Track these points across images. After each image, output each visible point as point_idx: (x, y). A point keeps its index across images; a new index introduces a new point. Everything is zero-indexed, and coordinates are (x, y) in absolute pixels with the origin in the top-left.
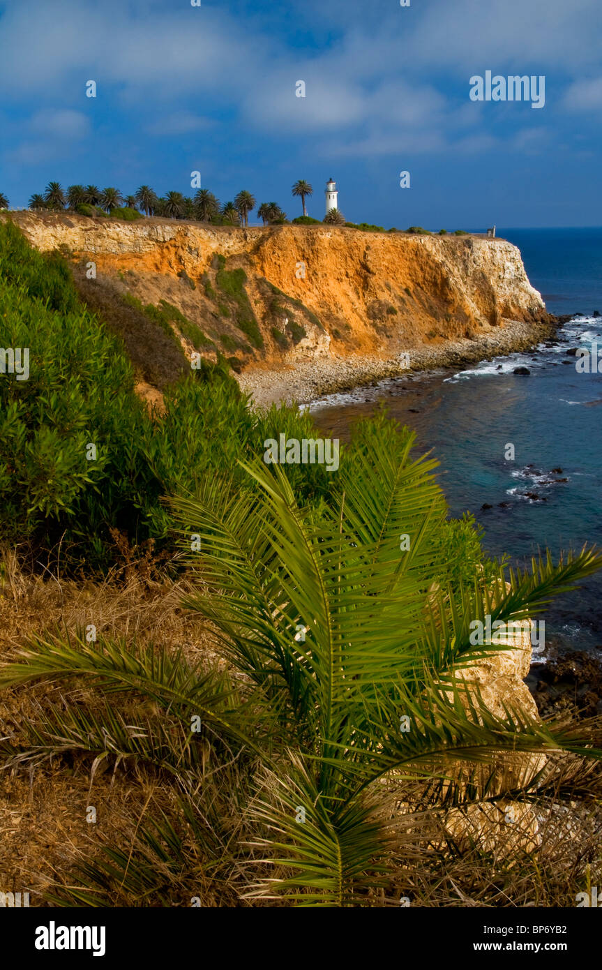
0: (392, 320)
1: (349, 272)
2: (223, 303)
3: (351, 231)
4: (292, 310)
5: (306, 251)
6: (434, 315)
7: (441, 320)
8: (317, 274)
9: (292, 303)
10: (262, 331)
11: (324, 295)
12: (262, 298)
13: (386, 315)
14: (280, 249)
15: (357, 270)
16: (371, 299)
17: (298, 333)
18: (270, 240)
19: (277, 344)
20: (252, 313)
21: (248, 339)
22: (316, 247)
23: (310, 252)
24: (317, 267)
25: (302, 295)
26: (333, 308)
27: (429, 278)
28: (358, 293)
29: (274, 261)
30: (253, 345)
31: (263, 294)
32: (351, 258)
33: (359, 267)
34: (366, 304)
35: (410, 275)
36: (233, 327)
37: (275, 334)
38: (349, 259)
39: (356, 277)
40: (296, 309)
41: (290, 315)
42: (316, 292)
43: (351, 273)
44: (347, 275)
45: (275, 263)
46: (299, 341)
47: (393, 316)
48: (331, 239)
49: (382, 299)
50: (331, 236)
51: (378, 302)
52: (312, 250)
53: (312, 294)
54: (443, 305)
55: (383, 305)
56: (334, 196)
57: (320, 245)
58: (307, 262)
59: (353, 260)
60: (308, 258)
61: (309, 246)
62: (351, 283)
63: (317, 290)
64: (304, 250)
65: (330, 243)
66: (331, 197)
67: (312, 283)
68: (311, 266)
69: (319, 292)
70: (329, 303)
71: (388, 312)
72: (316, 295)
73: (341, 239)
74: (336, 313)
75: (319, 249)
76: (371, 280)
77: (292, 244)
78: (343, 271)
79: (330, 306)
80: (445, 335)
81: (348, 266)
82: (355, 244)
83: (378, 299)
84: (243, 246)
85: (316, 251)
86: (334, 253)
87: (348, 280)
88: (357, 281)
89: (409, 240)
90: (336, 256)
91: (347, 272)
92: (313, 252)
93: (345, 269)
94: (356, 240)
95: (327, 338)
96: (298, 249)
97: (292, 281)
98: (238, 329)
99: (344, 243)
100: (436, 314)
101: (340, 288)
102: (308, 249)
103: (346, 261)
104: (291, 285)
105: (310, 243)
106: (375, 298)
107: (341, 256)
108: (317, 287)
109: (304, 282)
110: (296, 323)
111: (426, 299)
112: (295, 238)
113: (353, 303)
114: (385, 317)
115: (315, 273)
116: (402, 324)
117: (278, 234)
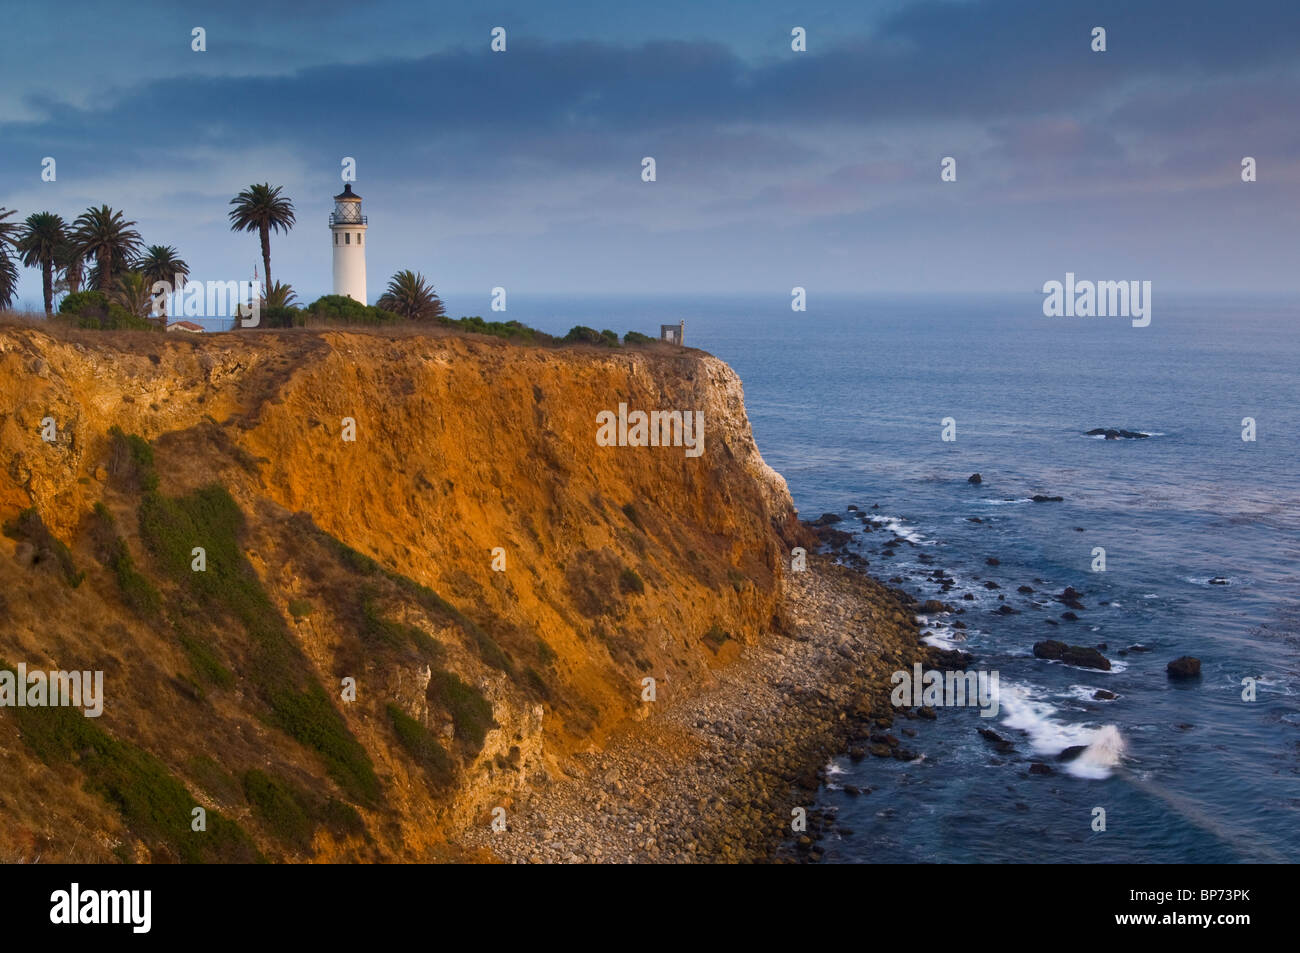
0: (638, 609)
1: (500, 468)
2: (192, 627)
3: (493, 345)
4: (427, 626)
5: (391, 411)
6: (705, 578)
7: (725, 591)
8: (430, 486)
9: (421, 602)
10: (353, 725)
11: (456, 553)
12: (312, 593)
13: (620, 598)
14: (328, 410)
15: (518, 463)
16: (572, 551)
17: (472, 721)
18: (297, 379)
19: (420, 771)
20: (298, 654)
21: (330, 773)
22: (417, 397)
23: (402, 414)
24: (425, 460)
25: (400, 561)
26: (491, 595)
27: (669, 472)
28: (534, 535)
29: (316, 451)
30: (352, 797)
31: (313, 573)
32: (504, 424)
33: (523, 452)
34: (561, 566)
35: (622, 466)
36: (261, 732)
37: (404, 736)
38: (498, 430)
39: (517, 484)
40: (440, 625)
41: (430, 651)
43: (506, 472)
44: (496, 482)
45: (321, 459)
46: (480, 744)
47: (637, 598)
48: (452, 371)
49: (595, 548)
50: (451, 361)
51: (589, 558)
52: (405, 408)
53: (425, 554)
54: (716, 546)
55: (606, 566)
56: (359, 235)
57: (426, 390)
58: (393, 445)
59: (509, 432)
60: (395, 433)
61: (395, 393)
62: (510, 506)
63: (434, 538)
64: (385, 410)
65: (449, 384)
66: (353, 238)
67: (416, 516)
68: (406, 457)
69: (442, 544)
70: (475, 576)
71: (622, 585)
72: (434, 556)
73: (472, 369)
74: (501, 610)
75: (423, 401)
76: (564, 492)
77: (352, 390)
78: (484, 466)
79: (481, 587)
80: (738, 634)
81: (496, 453)
82: (510, 386)
83: (586, 547)
84: (201, 400)
85: (417, 409)
86: (461, 414)
87: (502, 496)
88: (526, 497)
89: (608, 365)
90: (465, 423)
91: (495, 472)
92: (409, 414)
93: (488, 461)
94: (510, 371)
95: (539, 711)
96: (367, 405)
97: (363, 515)
98: (280, 736)
99: (482, 382)
100: (707, 576)
101: (486, 521)
102: (395, 405)
103: (492, 439)
104: (362, 527)
105: (397, 386)
106: (580, 547)
107: (477, 421)
108: (432, 529)
109: (395, 516)
110: (455, 677)
111: (672, 531)
112: (359, 369)
113: (533, 570)
114: (619, 603)
115: (423, 481)
116: (659, 621)
117: (321, 358)
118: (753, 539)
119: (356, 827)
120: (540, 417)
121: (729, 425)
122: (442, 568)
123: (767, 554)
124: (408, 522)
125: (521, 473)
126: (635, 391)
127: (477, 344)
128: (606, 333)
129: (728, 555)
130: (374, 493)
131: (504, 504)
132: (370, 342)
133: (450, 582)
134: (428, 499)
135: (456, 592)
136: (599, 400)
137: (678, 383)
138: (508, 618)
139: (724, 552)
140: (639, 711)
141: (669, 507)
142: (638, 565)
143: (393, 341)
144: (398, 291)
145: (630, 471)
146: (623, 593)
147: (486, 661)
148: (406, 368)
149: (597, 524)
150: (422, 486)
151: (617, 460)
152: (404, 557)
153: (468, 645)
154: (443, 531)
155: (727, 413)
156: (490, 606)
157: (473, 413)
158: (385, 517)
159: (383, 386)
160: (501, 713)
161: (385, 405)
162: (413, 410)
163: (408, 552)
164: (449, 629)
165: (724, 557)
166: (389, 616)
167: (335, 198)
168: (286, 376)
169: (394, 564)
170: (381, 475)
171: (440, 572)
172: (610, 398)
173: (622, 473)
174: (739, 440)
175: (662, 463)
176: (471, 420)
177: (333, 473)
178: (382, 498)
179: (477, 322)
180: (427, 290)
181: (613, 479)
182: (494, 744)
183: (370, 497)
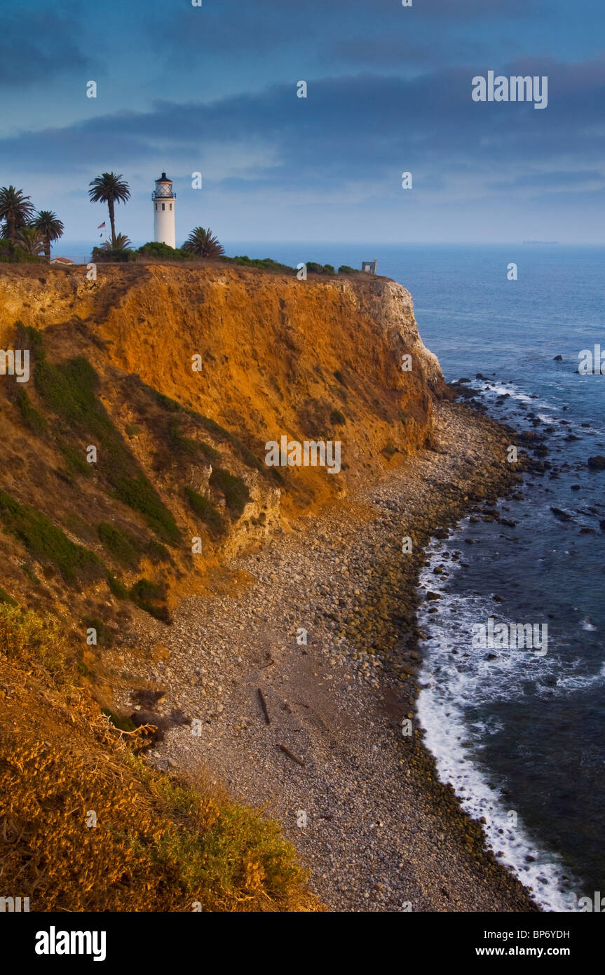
0: (341, 433)
1: (257, 348)
2: (67, 441)
3: (254, 273)
4: (209, 441)
5: (190, 313)
6: (384, 416)
7: (396, 424)
8: (213, 359)
9: (207, 428)
10: (164, 498)
11: (229, 399)
12: (139, 422)
13: (330, 427)
14: (151, 312)
15: (269, 345)
16: (301, 398)
17: (236, 496)
18: (131, 294)
19: (204, 526)
20: (131, 457)
21: (150, 526)
22: (206, 305)
23: (197, 316)
24: (211, 343)
25: (194, 403)
26: (250, 424)
27: (364, 352)
28: (277, 389)
29: (143, 337)
30: (163, 540)
31: (140, 410)
32: (260, 322)
33: (272, 339)
34: (294, 408)
35: (334, 348)
36: (108, 501)
37: (195, 505)
38: (257, 326)
39: (268, 358)
40: (218, 441)
41: (211, 456)
42: (214, 392)
43: (261, 351)
44: (255, 356)
45: (146, 342)
46: (241, 510)
47: (341, 427)
48: (228, 289)
49: (315, 397)
50: (227, 283)
51: (312, 403)
52: (199, 311)
53: (209, 399)
54: (392, 397)
55: (322, 408)
56: (171, 205)
57: (212, 301)
58: (191, 334)
59: (264, 327)
60: (192, 327)
61: (192, 302)
62: (263, 371)
63: (215, 390)
64: (186, 313)
65: (226, 297)
66: (167, 207)
67: (204, 376)
68: (198, 341)
69: (220, 394)
70: (241, 413)
71: (332, 419)
72: (215, 401)
73: (241, 288)
74: (255, 433)
75: (210, 308)
76: (297, 363)
77: (165, 300)
78: (247, 347)
79: (244, 419)
80: (403, 450)
81: (255, 340)
82: (265, 298)
83: (310, 396)
84: (71, 306)
85: (206, 312)
86: (233, 316)
87: (258, 365)
88: (274, 366)
89: (327, 286)
90: (236, 321)
91: (254, 350)
92: (201, 315)
93: (250, 344)
94: (265, 290)
95: (278, 492)
96: (175, 309)
97: (172, 375)
98: (120, 504)
99: (247, 296)
100: (385, 414)
101: (248, 381)
102: (193, 310)
103: (253, 330)
104: (171, 383)
105: (194, 298)
106: (307, 396)
107: (243, 319)
108: (214, 385)
109: (192, 377)
110: (227, 472)
111: (364, 388)
112: (170, 288)
113: (277, 410)
114: (330, 431)
115: (209, 355)
116: (354, 441)
117: (146, 281)
118: (416, 393)
119: (165, 557)
120: (283, 318)
121: (403, 324)
122: (220, 407)
123: (423, 402)
124: (199, 380)
125: (271, 351)
126: (344, 302)
127: (244, 273)
128: (327, 266)
129: (399, 402)
130: (178, 362)
131: (259, 370)
132: (177, 271)
133: (225, 416)
134: (212, 366)
135: (228, 422)
136: (321, 307)
137: (372, 298)
138: (260, 438)
139: (397, 401)
140: (340, 493)
141: (363, 373)
142: (342, 408)
143: (191, 270)
144: (195, 239)
145: (339, 351)
146: (332, 424)
147: (246, 463)
148: (199, 288)
149: (317, 382)
150: (209, 359)
151: (332, 345)
152: (196, 401)
153: (235, 454)
154: (221, 386)
155: (402, 316)
156: (249, 430)
157: (241, 315)
158: (185, 377)
159: (185, 298)
160: (255, 493)
161: (186, 310)
162: (203, 313)
163: (199, 398)
164: (224, 444)
165: (397, 403)
166: (186, 436)
167: (156, 181)
168: (124, 291)
169: (191, 405)
170: (183, 352)
171: (219, 410)
172: (328, 307)
173: (334, 352)
174: (409, 333)
175: (360, 347)
176: (240, 319)
177: (153, 351)
178: (184, 366)
179: (245, 259)
180: (214, 239)
181: (328, 355)
182: (250, 511)
183: (176, 365)
